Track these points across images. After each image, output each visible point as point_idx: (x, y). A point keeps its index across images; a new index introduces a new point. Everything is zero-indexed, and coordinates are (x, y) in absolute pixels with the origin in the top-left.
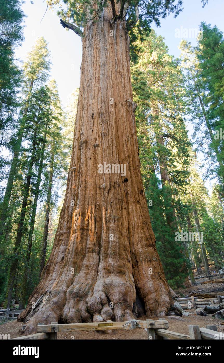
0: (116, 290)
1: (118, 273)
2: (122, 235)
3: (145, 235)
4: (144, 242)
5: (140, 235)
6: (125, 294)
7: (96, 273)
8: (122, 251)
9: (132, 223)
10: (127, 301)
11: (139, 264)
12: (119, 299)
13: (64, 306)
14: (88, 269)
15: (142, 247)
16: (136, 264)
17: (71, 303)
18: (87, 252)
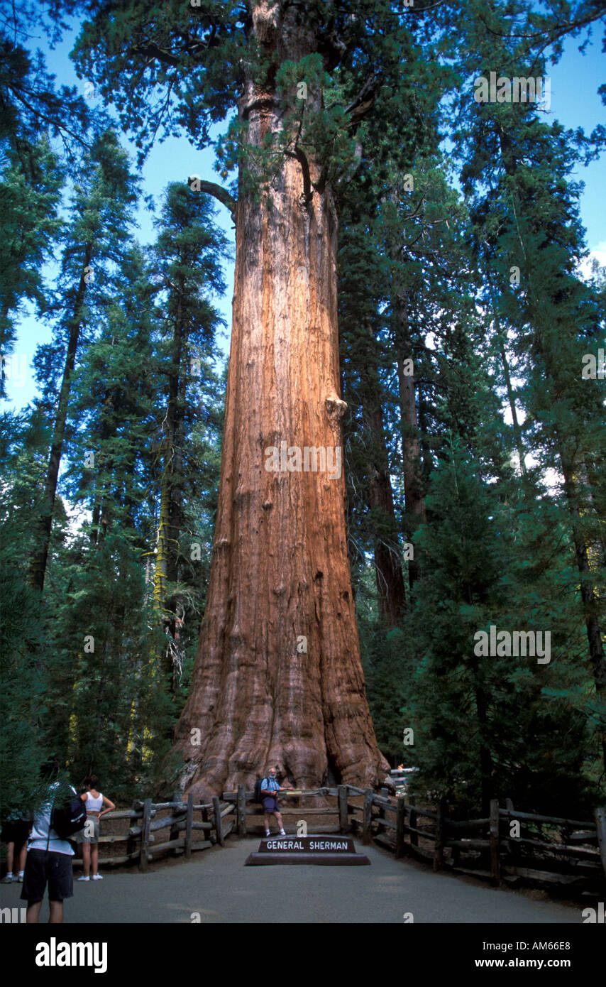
0: (300, 759)
1: (303, 736)
2: (309, 677)
3: (347, 674)
4: (345, 686)
5: (339, 674)
6: (311, 766)
7: (269, 735)
8: (309, 703)
9: (328, 653)
10: (314, 774)
11: (335, 720)
12: (304, 772)
13: (225, 780)
14: (258, 730)
15: (341, 694)
16: (330, 720)
17: (235, 776)
18: (254, 702)
